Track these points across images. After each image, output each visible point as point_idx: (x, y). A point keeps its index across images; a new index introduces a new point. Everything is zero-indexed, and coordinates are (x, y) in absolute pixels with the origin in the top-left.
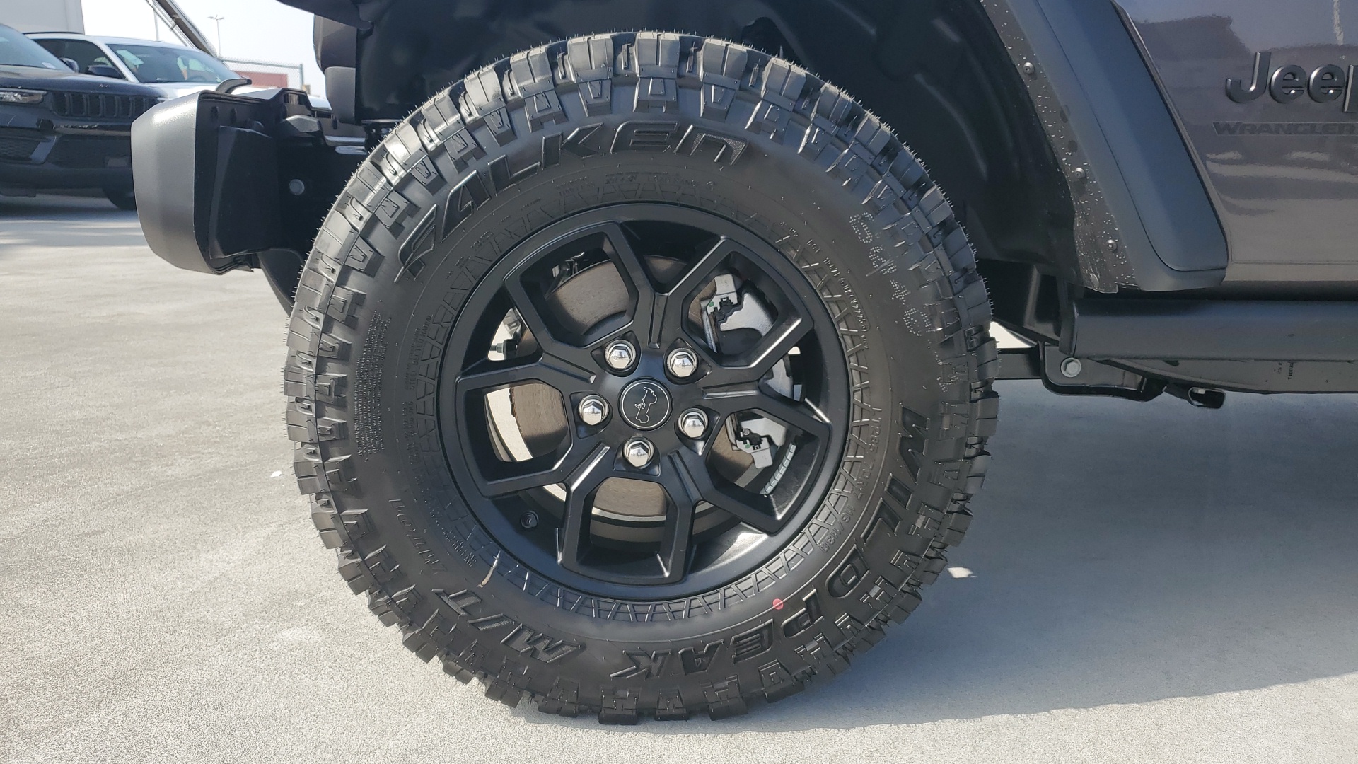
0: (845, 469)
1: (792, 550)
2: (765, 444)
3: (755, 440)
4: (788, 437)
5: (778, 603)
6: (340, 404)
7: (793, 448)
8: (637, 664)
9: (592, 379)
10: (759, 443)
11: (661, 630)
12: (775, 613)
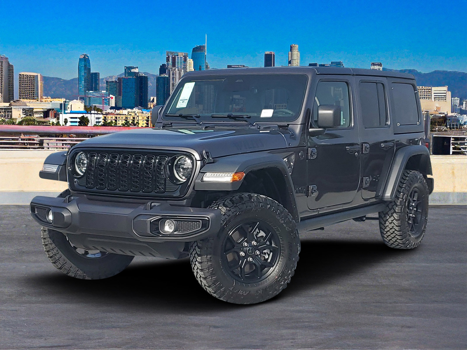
0: (280, 259)
1: (277, 268)
2: (267, 254)
3: (265, 253)
4: (270, 252)
5: (277, 277)
6: (211, 261)
7: (272, 253)
8: (258, 292)
9: (242, 249)
10: (266, 254)
11: (261, 286)
12: (277, 279)
